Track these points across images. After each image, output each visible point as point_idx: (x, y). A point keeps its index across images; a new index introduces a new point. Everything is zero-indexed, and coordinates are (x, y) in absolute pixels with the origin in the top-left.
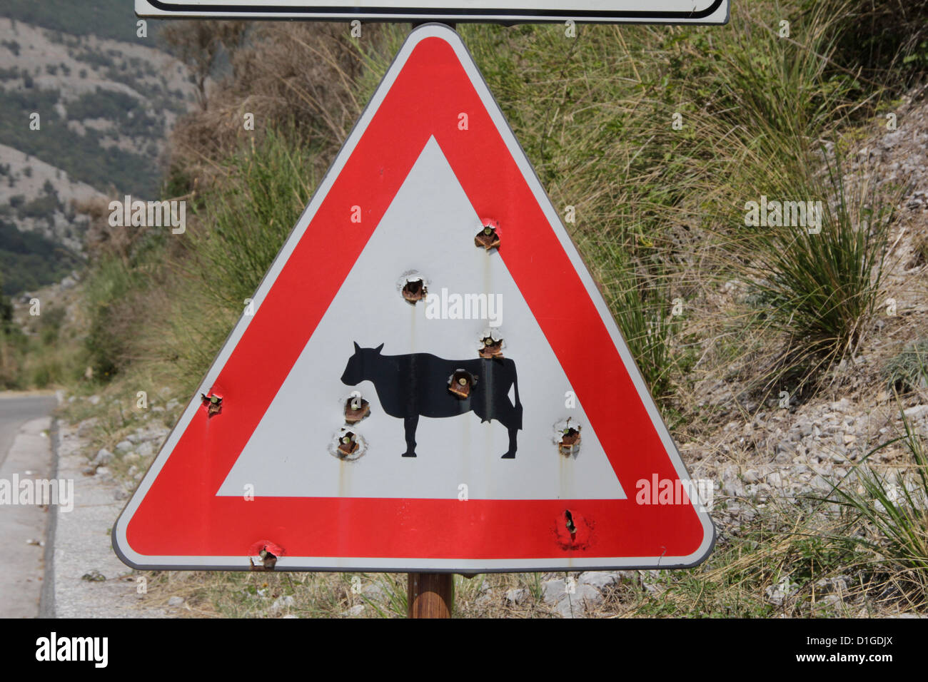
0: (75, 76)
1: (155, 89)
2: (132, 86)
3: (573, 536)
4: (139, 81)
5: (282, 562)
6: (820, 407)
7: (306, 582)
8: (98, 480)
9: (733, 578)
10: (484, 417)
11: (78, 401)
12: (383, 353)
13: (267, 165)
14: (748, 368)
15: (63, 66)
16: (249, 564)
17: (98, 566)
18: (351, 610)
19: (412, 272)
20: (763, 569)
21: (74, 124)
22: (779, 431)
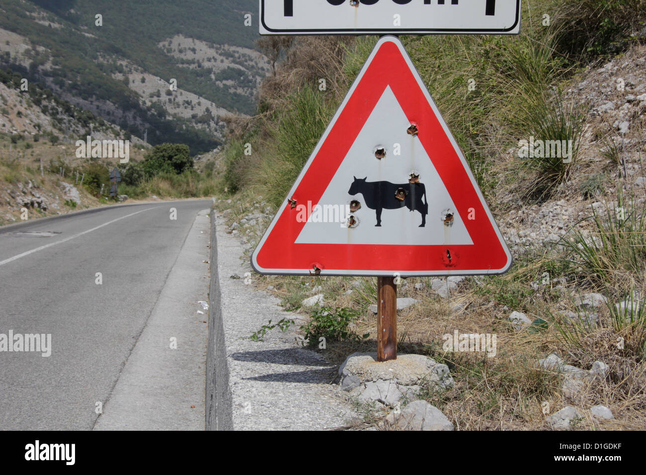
0: (219, 62)
1: (253, 67)
2: (243, 66)
3: (450, 261)
4: (245, 63)
5: (323, 272)
6: (552, 204)
7: (327, 280)
8: (233, 236)
9: (516, 278)
10: (411, 208)
11: (222, 202)
12: (366, 181)
13: (304, 99)
14: (520, 187)
15: (214, 58)
16: (309, 272)
17: (237, 272)
18: (347, 292)
19: (379, 145)
20: (529, 274)
21: (218, 83)
22: (534, 214)
